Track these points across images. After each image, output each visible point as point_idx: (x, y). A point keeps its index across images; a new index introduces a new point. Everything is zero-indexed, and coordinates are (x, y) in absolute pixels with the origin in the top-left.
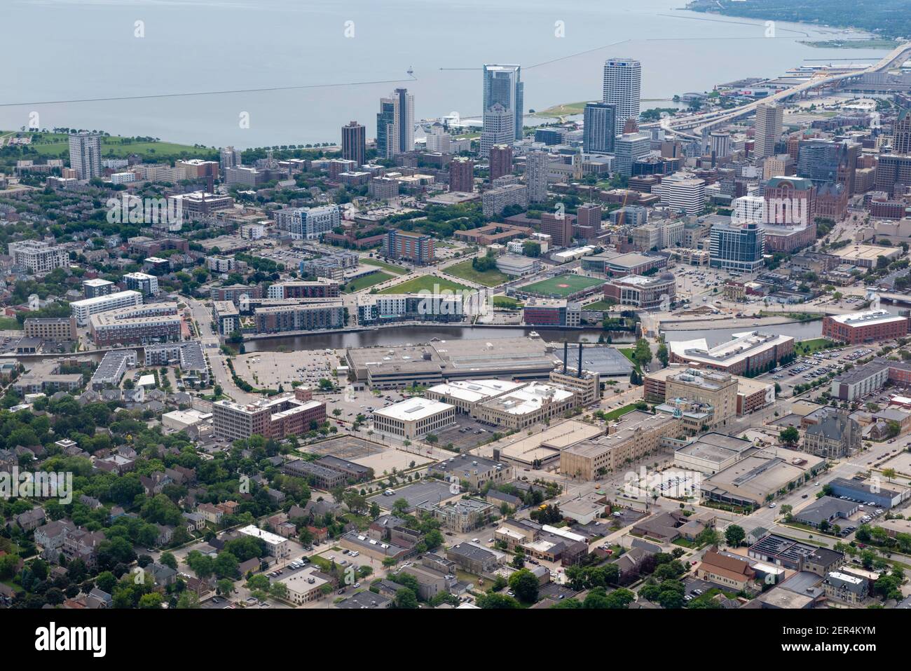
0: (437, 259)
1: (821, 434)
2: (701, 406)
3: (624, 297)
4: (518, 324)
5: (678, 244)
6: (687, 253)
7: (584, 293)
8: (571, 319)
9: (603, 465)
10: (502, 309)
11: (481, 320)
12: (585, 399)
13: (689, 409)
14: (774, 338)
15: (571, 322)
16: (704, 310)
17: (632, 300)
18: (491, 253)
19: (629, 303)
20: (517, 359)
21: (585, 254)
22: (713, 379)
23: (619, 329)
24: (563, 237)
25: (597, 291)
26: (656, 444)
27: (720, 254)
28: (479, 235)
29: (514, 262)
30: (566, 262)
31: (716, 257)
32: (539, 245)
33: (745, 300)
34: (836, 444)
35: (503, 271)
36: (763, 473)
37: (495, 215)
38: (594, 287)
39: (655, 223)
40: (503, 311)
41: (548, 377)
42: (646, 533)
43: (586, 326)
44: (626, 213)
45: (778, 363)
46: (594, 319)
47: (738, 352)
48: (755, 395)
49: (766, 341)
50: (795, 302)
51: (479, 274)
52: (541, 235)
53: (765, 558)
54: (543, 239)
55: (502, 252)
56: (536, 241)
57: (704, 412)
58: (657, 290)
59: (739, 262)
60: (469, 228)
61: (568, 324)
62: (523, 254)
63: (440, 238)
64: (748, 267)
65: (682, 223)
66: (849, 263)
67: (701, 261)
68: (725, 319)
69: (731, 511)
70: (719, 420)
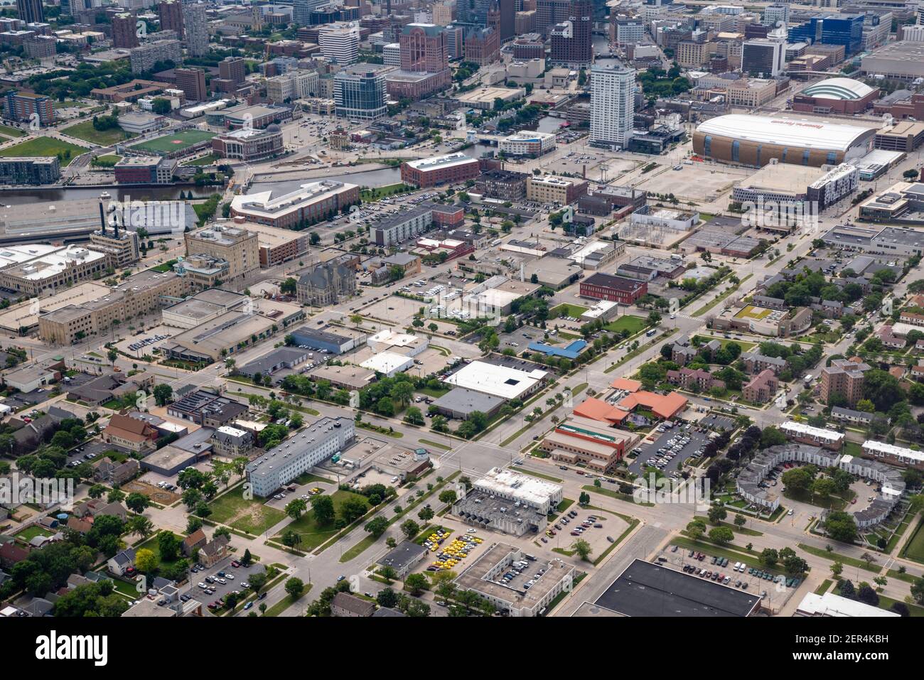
0: (58, 119)
1: (309, 284)
2: (216, 262)
3: (229, 151)
4: (111, 183)
5: (312, 95)
6: (317, 102)
7: (194, 148)
8: (162, 176)
9: (82, 328)
10: (102, 168)
11: (76, 181)
12: (121, 259)
13: (204, 264)
14: (338, 186)
15: (162, 179)
16: (307, 160)
17: (237, 154)
18: (117, 112)
19: (235, 157)
20: (75, 221)
21: (217, 109)
22: (228, 235)
23: (211, 183)
24: (198, 92)
25: (209, 145)
26: (154, 303)
27: (344, 102)
28: (114, 93)
29: (138, 120)
30: (194, 117)
31: (341, 106)
32: (169, 101)
33: (349, 149)
34: (322, 293)
35: (127, 129)
36: (233, 327)
37: (143, 71)
38: (205, 142)
39: (289, 74)
40: (104, 171)
41: (88, 239)
42: (79, 398)
43: (178, 182)
44: (275, 65)
45: (340, 212)
46: (187, 175)
47: (293, 203)
48: (283, 246)
49: (328, 190)
50: (395, 148)
51: (97, 133)
52: (173, 91)
53: (181, 415)
54: (175, 95)
55: (129, 110)
56: (167, 98)
57: (218, 267)
58: (260, 143)
59: (361, 110)
60: (109, 86)
61: (160, 182)
62: (153, 111)
63: (74, 98)
64: (370, 114)
65: (316, 73)
66: (466, 106)
67: (329, 111)
68: (320, 168)
69: (182, 368)
70: (238, 273)
